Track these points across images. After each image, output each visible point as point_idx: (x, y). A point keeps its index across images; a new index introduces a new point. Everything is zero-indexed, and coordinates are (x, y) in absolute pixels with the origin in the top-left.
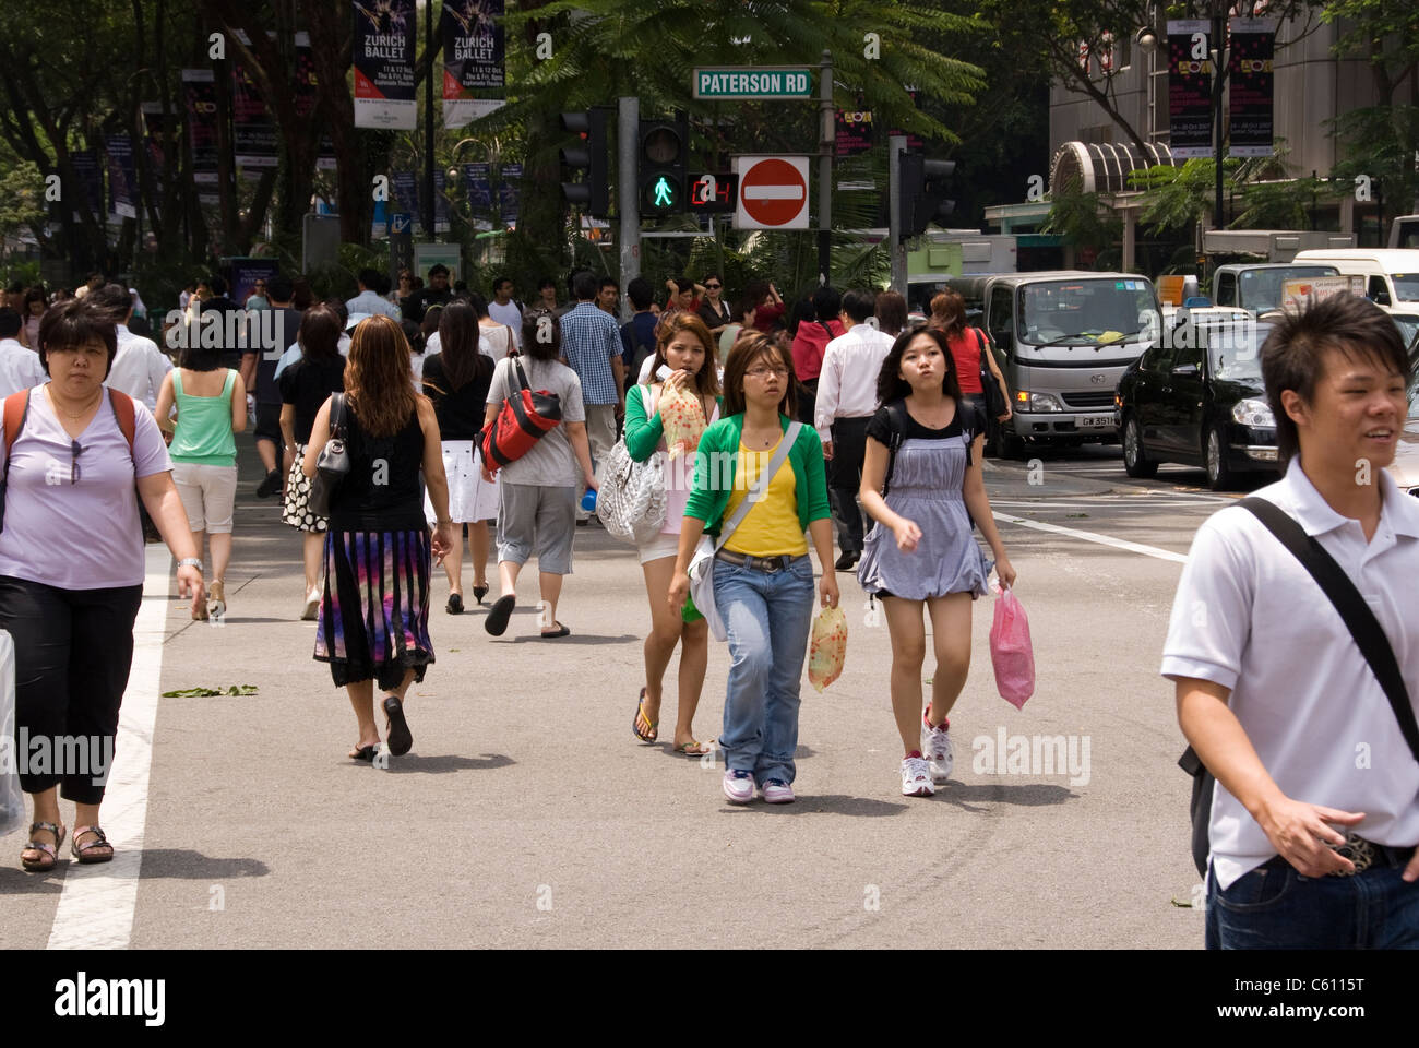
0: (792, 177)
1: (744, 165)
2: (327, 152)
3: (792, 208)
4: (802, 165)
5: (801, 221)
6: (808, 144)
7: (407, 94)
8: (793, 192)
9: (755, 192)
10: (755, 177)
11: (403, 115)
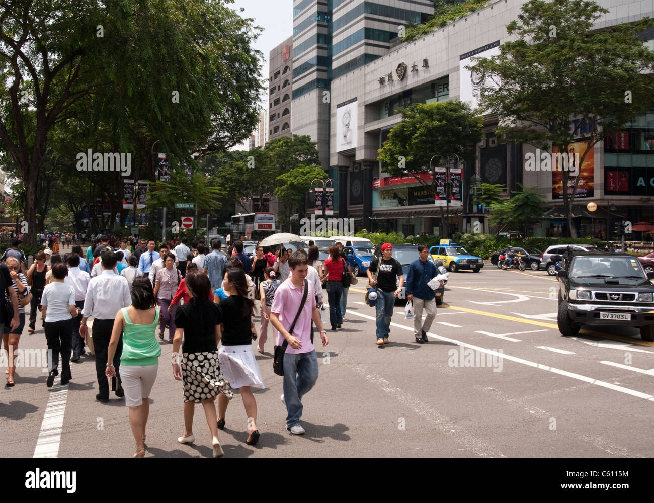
0: (191, 220)
1: (183, 218)
2: (119, 212)
3: (191, 225)
4: (192, 219)
5: (192, 227)
6: (193, 215)
7: (131, 203)
8: (191, 223)
9: (185, 223)
10: (184, 220)
11: (131, 206)
